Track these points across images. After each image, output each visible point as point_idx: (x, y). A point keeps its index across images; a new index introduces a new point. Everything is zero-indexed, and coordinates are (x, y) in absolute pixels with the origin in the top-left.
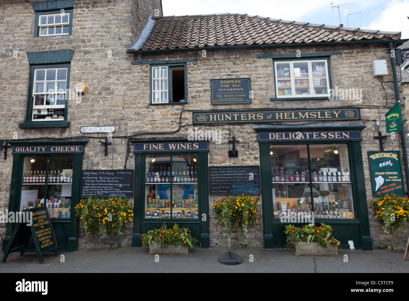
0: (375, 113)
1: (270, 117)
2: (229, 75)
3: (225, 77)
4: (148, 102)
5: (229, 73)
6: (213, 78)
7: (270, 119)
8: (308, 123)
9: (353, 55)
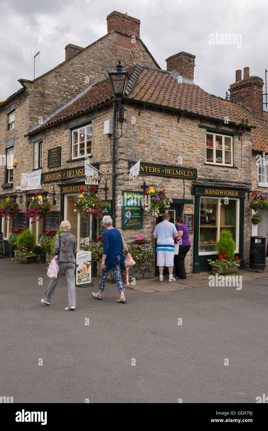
0: (106, 168)
1: (64, 176)
2: (55, 145)
3: (53, 148)
4: (32, 168)
5: (55, 144)
6: (49, 149)
7: (64, 177)
8: (78, 178)
9: (101, 118)
